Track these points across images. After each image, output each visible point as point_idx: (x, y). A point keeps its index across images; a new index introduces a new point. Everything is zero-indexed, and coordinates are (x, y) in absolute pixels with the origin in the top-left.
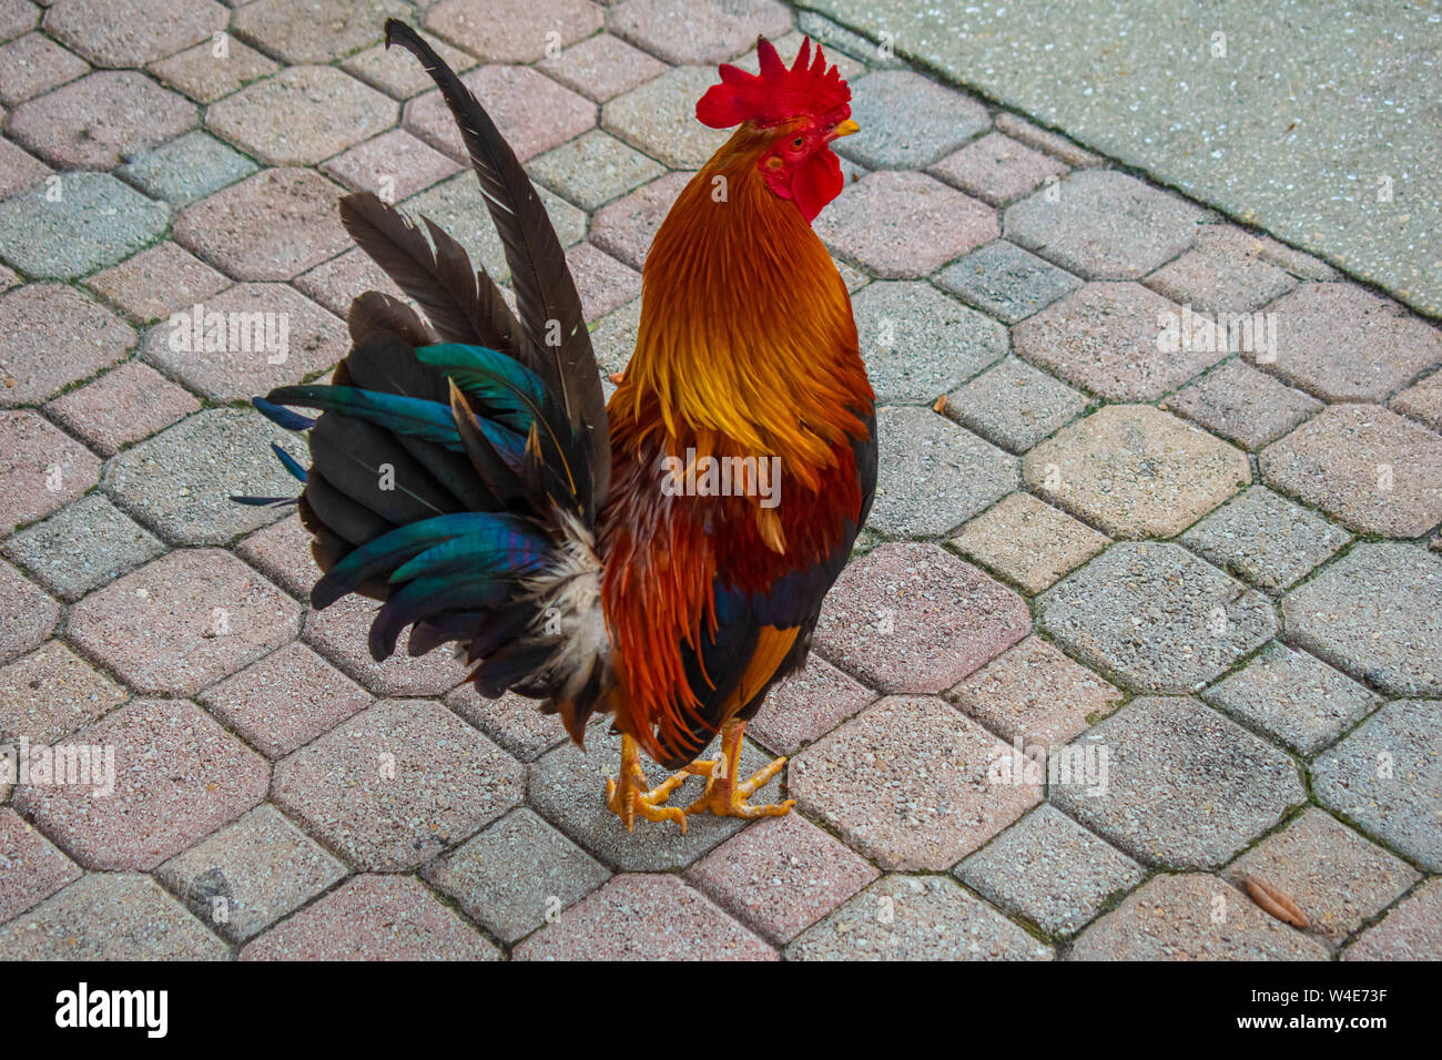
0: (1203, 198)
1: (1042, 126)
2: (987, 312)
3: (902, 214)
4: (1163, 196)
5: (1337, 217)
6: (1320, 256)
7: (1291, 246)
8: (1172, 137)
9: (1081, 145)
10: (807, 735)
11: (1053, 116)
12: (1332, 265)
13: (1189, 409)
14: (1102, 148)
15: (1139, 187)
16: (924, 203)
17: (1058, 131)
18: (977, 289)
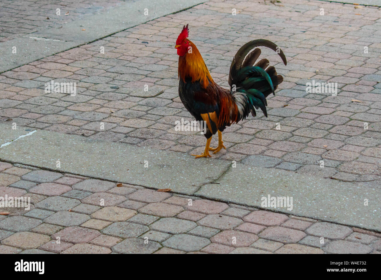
0: (113, 180)
1: (75, 174)
2: (75, 199)
3: (50, 188)
4: (105, 181)
5: (142, 180)
6: (140, 186)
7: (134, 185)
8: (103, 173)
9: (84, 176)
10: (62, 250)
11: (76, 173)
12: (143, 187)
13: (122, 206)
14: (89, 176)
15: (99, 181)
16: (54, 186)
17: (79, 175)
18: (71, 196)
